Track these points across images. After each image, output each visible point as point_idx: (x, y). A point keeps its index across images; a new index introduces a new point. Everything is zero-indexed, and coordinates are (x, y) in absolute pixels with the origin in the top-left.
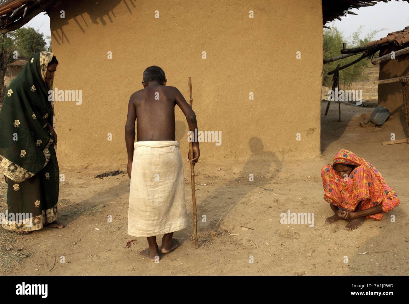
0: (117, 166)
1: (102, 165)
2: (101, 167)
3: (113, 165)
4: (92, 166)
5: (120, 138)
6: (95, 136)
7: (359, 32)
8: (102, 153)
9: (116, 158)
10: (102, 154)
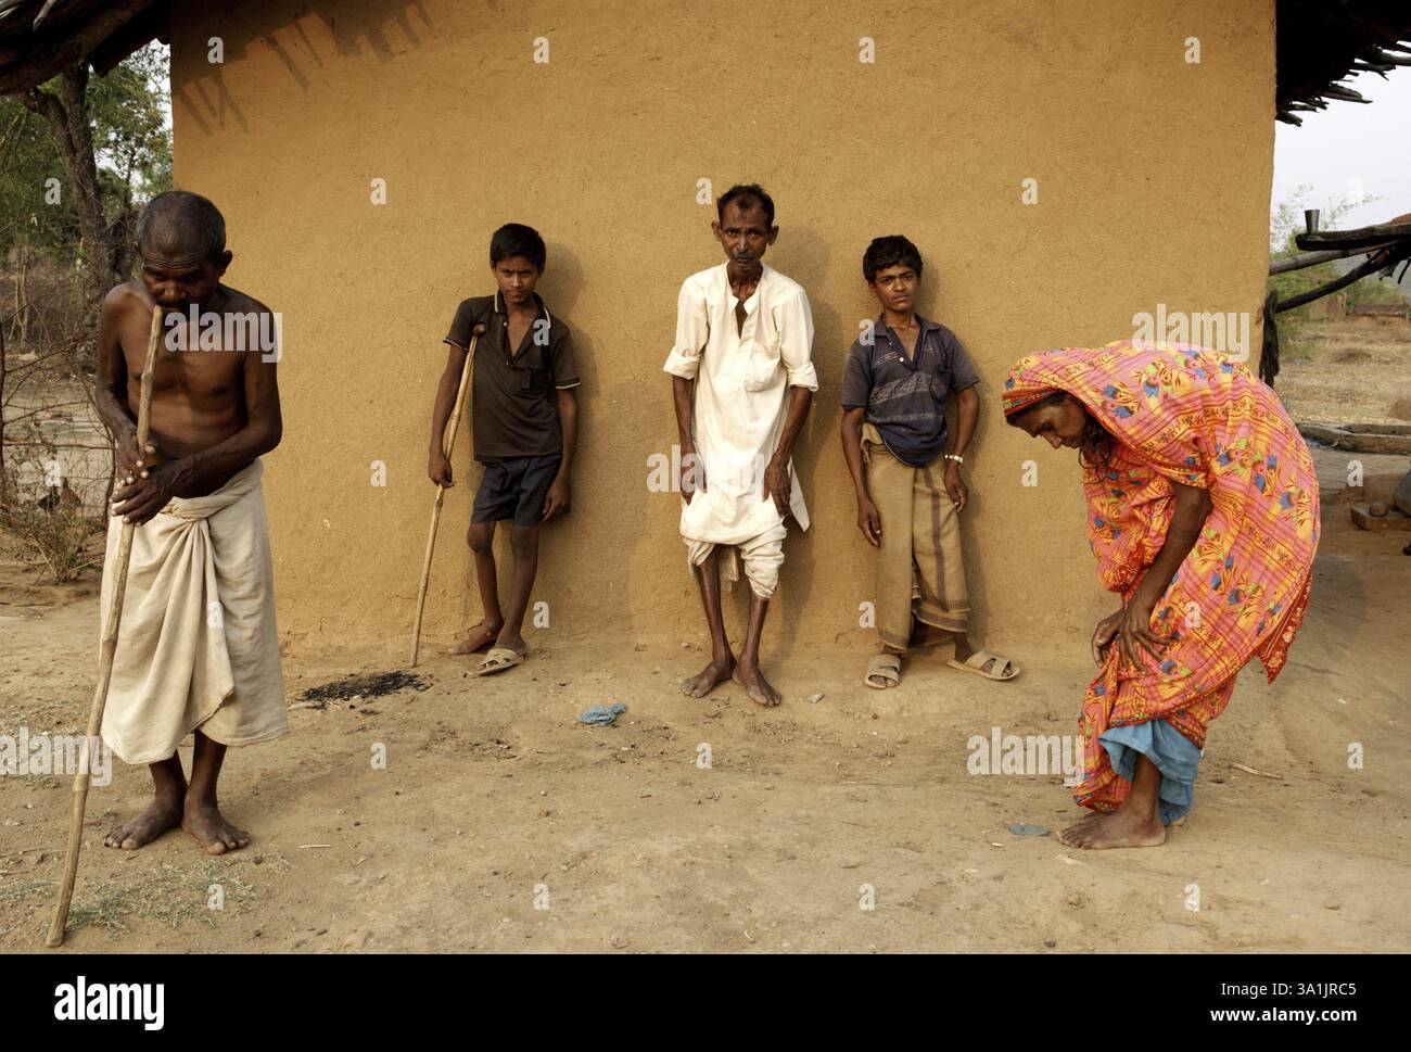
0: (400, 650)
1: (343, 644)
2: (339, 649)
3: (385, 644)
4: (303, 643)
5: (418, 538)
6: (323, 525)
7: (1291, 204)
8: (344, 593)
9: (402, 615)
10: (348, 596)
